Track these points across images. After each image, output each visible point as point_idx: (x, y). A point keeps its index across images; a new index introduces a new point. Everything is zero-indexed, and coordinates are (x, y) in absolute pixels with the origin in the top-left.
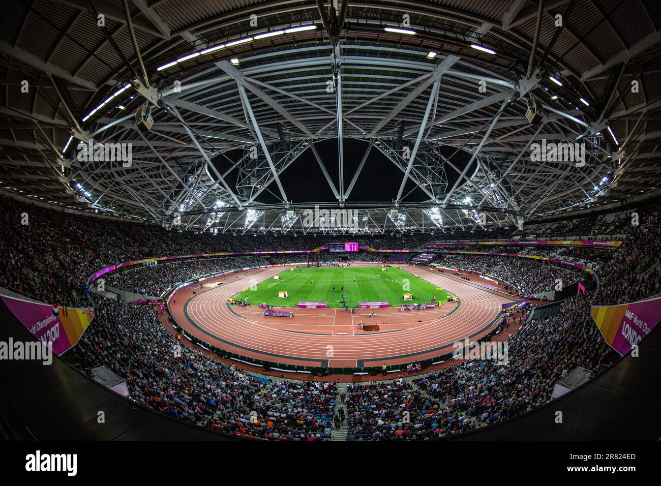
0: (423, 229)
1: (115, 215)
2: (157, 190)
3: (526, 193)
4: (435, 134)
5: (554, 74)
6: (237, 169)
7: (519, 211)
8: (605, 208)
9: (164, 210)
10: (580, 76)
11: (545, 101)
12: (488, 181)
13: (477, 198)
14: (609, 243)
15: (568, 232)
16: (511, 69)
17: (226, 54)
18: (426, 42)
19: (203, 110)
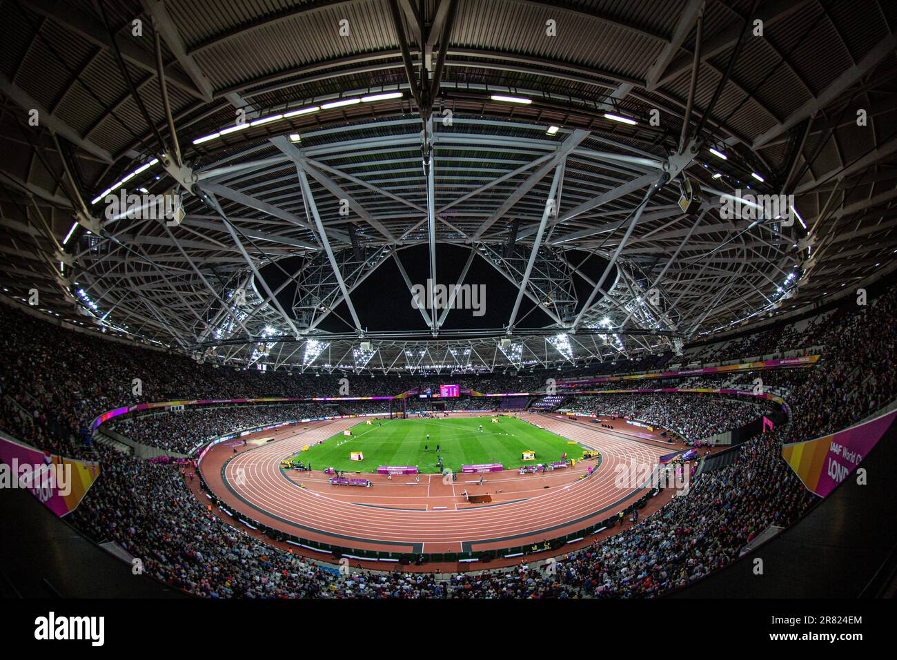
0: (546, 364)
1: (128, 337)
2: (186, 307)
3: (684, 306)
4: (561, 236)
5: (716, 144)
6: (293, 285)
7: (676, 331)
8: (794, 315)
9: (195, 336)
10: (751, 143)
11: (705, 181)
12: (631, 294)
13: (618, 317)
14: (802, 360)
15: (745, 352)
16: (657, 143)
17: (284, 127)
18: (545, 114)
19: (251, 202)
